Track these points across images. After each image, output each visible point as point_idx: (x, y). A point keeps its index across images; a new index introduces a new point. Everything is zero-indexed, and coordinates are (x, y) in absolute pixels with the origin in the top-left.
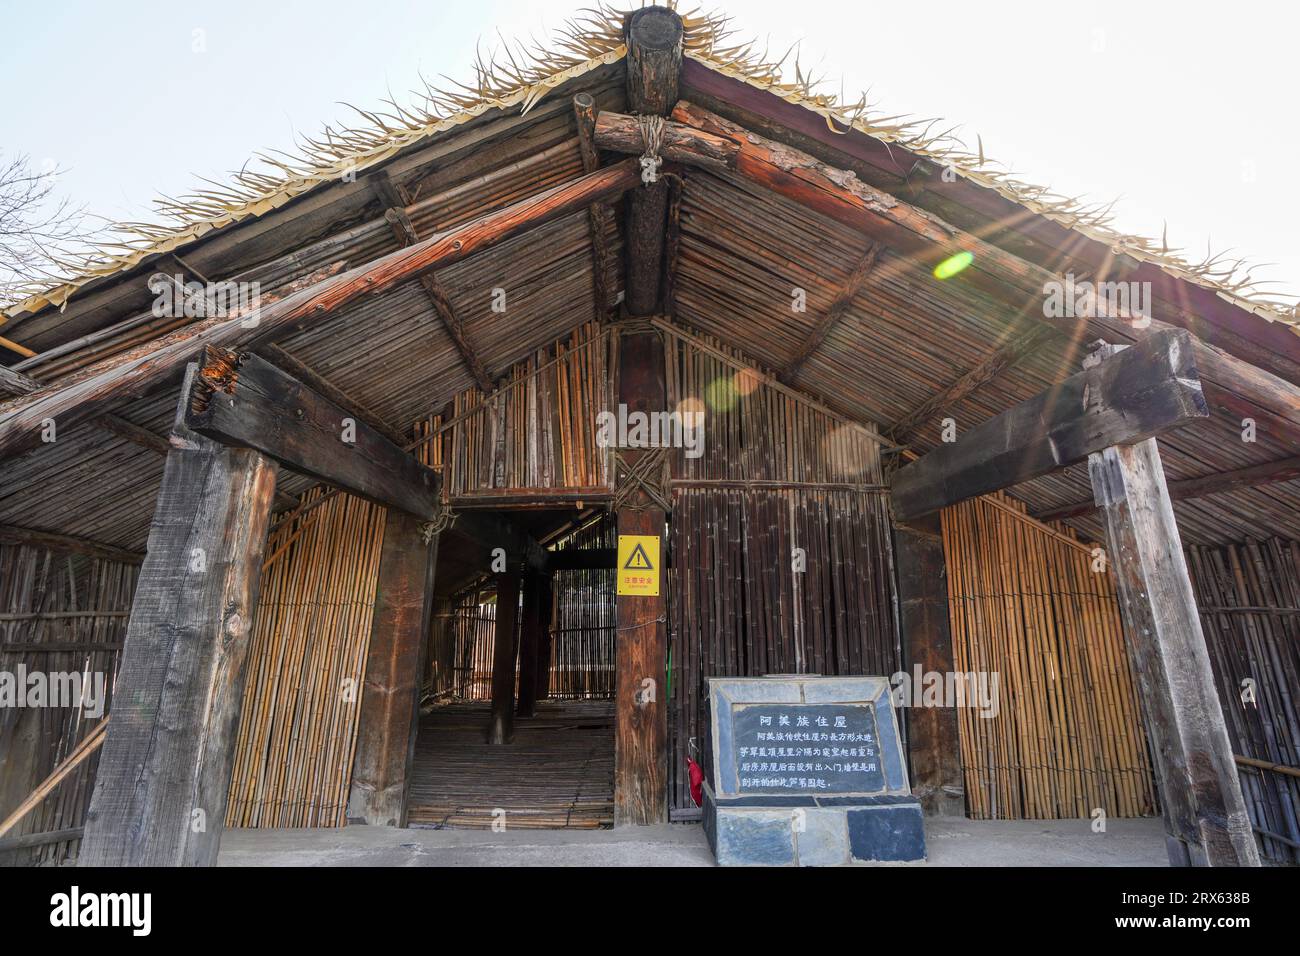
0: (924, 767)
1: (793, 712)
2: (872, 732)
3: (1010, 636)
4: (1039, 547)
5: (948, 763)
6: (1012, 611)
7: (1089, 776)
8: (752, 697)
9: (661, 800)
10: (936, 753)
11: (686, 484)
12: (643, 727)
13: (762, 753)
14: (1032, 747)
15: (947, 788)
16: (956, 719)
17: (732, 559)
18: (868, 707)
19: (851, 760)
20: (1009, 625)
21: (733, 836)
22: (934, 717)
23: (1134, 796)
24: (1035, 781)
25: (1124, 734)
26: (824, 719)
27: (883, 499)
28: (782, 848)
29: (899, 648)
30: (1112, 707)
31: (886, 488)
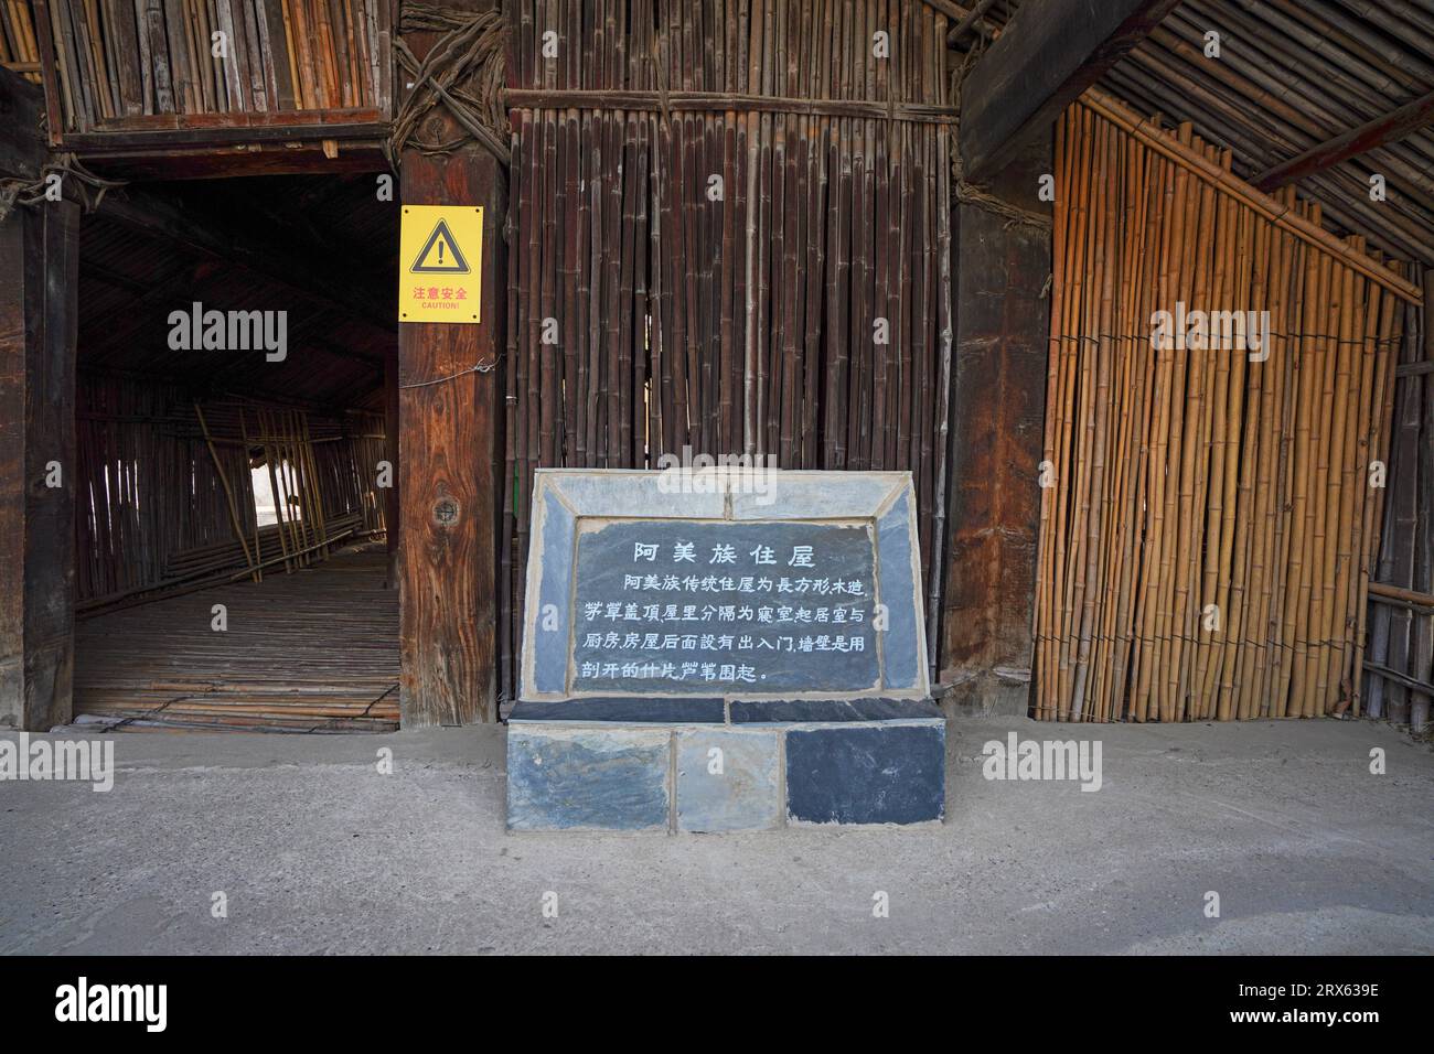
0: (965, 636)
1: (704, 536)
2: (866, 578)
3: (1156, 413)
4: (1243, 243)
5: (1008, 629)
6: (1169, 364)
7: (1251, 652)
8: (620, 505)
9: (485, 686)
10: (990, 613)
11: (535, 97)
12: (450, 563)
13: (631, 613)
14: (1161, 605)
15: (1002, 671)
16: (1035, 557)
17: (627, 256)
18: (863, 529)
19: (815, 629)
20: (1158, 392)
21: (539, 775)
22: (995, 553)
23: (1322, 684)
24: (1157, 659)
25: (1330, 584)
26: (768, 551)
27: (941, 136)
28: (642, 800)
29: (944, 427)
30: (1320, 541)
31: (949, 113)
